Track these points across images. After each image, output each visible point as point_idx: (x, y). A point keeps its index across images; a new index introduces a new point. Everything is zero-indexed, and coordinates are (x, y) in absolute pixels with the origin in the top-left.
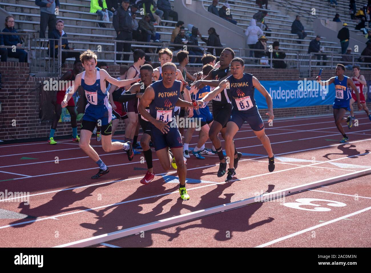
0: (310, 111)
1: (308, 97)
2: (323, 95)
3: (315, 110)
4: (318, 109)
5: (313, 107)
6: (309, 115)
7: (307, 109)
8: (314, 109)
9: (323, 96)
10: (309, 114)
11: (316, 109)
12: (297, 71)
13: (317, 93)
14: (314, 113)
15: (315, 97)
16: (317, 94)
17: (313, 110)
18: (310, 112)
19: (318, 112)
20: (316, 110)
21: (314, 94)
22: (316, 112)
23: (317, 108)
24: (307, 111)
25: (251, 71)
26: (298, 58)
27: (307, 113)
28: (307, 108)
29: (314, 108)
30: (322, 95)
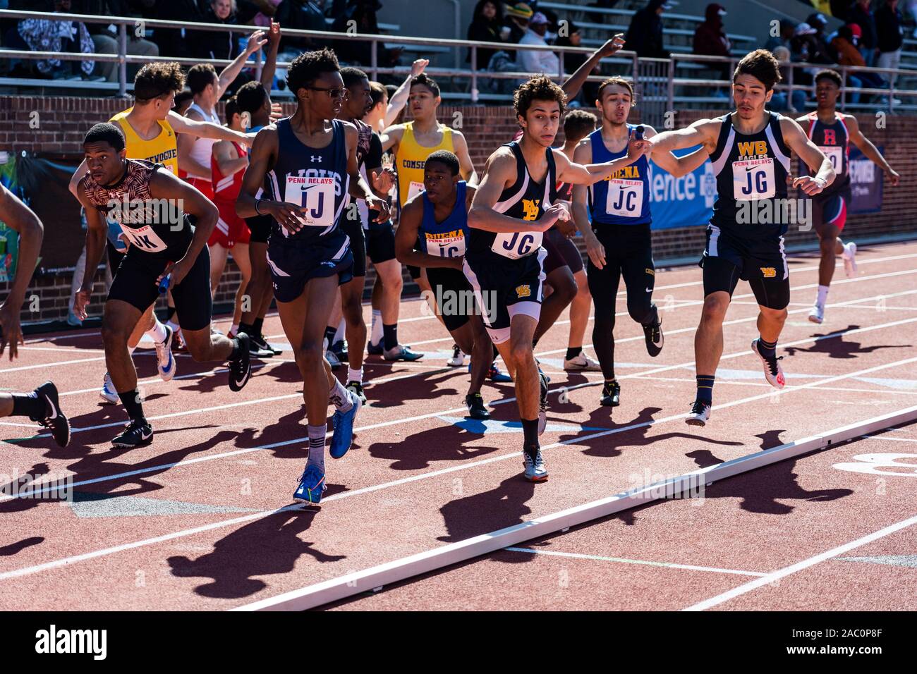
0: (673, 243)
1: (666, 199)
2: (709, 193)
3: (684, 242)
4: (695, 238)
5: (679, 233)
6: (671, 259)
7: (663, 237)
8: (682, 239)
9: (709, 196)
10: (668, 254)
11: (688, 238)
12: (636, 117)
13: (693, 185)
14: (682, 252)
15: (686, 199)
16: (691, 190)
17: (681, 242)
18: (672, 247)
19: (695, 248)
20: (690, 242)
21: (682, 190)
22: (690, 248)
23: (690, 235)
24: (665, 244)
25: (505, 117)
26: (635, 73)
27: (664, 251)
28: (666, 234)
29: (682, 236)
30: (707, 192)
